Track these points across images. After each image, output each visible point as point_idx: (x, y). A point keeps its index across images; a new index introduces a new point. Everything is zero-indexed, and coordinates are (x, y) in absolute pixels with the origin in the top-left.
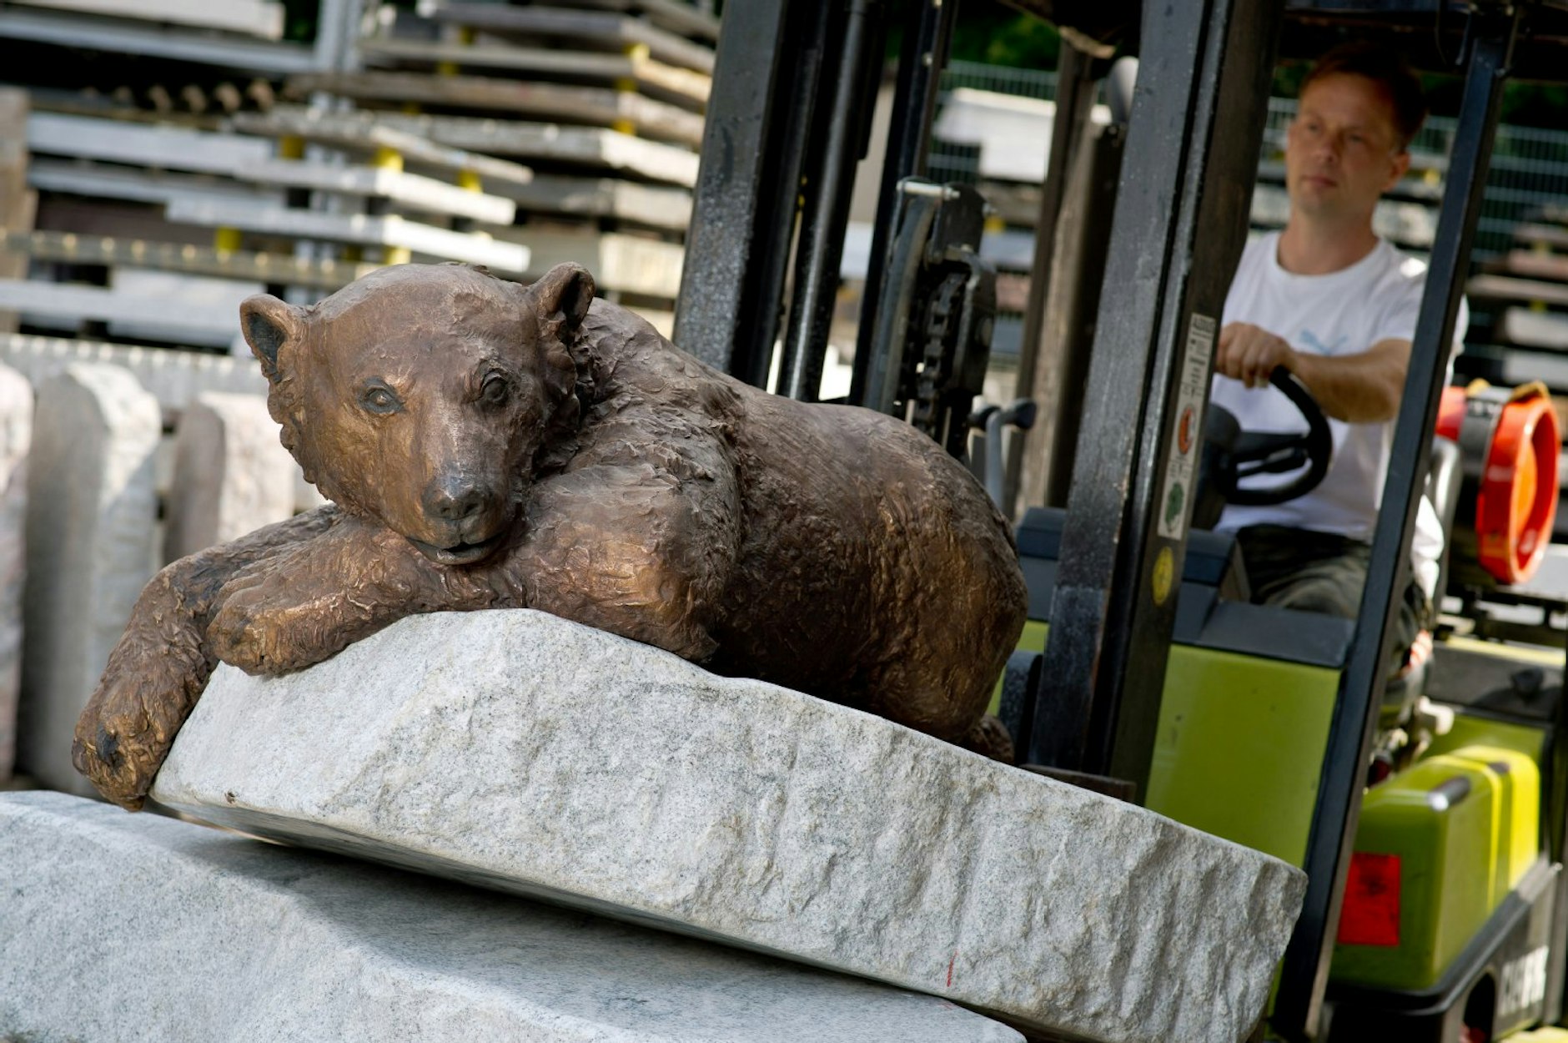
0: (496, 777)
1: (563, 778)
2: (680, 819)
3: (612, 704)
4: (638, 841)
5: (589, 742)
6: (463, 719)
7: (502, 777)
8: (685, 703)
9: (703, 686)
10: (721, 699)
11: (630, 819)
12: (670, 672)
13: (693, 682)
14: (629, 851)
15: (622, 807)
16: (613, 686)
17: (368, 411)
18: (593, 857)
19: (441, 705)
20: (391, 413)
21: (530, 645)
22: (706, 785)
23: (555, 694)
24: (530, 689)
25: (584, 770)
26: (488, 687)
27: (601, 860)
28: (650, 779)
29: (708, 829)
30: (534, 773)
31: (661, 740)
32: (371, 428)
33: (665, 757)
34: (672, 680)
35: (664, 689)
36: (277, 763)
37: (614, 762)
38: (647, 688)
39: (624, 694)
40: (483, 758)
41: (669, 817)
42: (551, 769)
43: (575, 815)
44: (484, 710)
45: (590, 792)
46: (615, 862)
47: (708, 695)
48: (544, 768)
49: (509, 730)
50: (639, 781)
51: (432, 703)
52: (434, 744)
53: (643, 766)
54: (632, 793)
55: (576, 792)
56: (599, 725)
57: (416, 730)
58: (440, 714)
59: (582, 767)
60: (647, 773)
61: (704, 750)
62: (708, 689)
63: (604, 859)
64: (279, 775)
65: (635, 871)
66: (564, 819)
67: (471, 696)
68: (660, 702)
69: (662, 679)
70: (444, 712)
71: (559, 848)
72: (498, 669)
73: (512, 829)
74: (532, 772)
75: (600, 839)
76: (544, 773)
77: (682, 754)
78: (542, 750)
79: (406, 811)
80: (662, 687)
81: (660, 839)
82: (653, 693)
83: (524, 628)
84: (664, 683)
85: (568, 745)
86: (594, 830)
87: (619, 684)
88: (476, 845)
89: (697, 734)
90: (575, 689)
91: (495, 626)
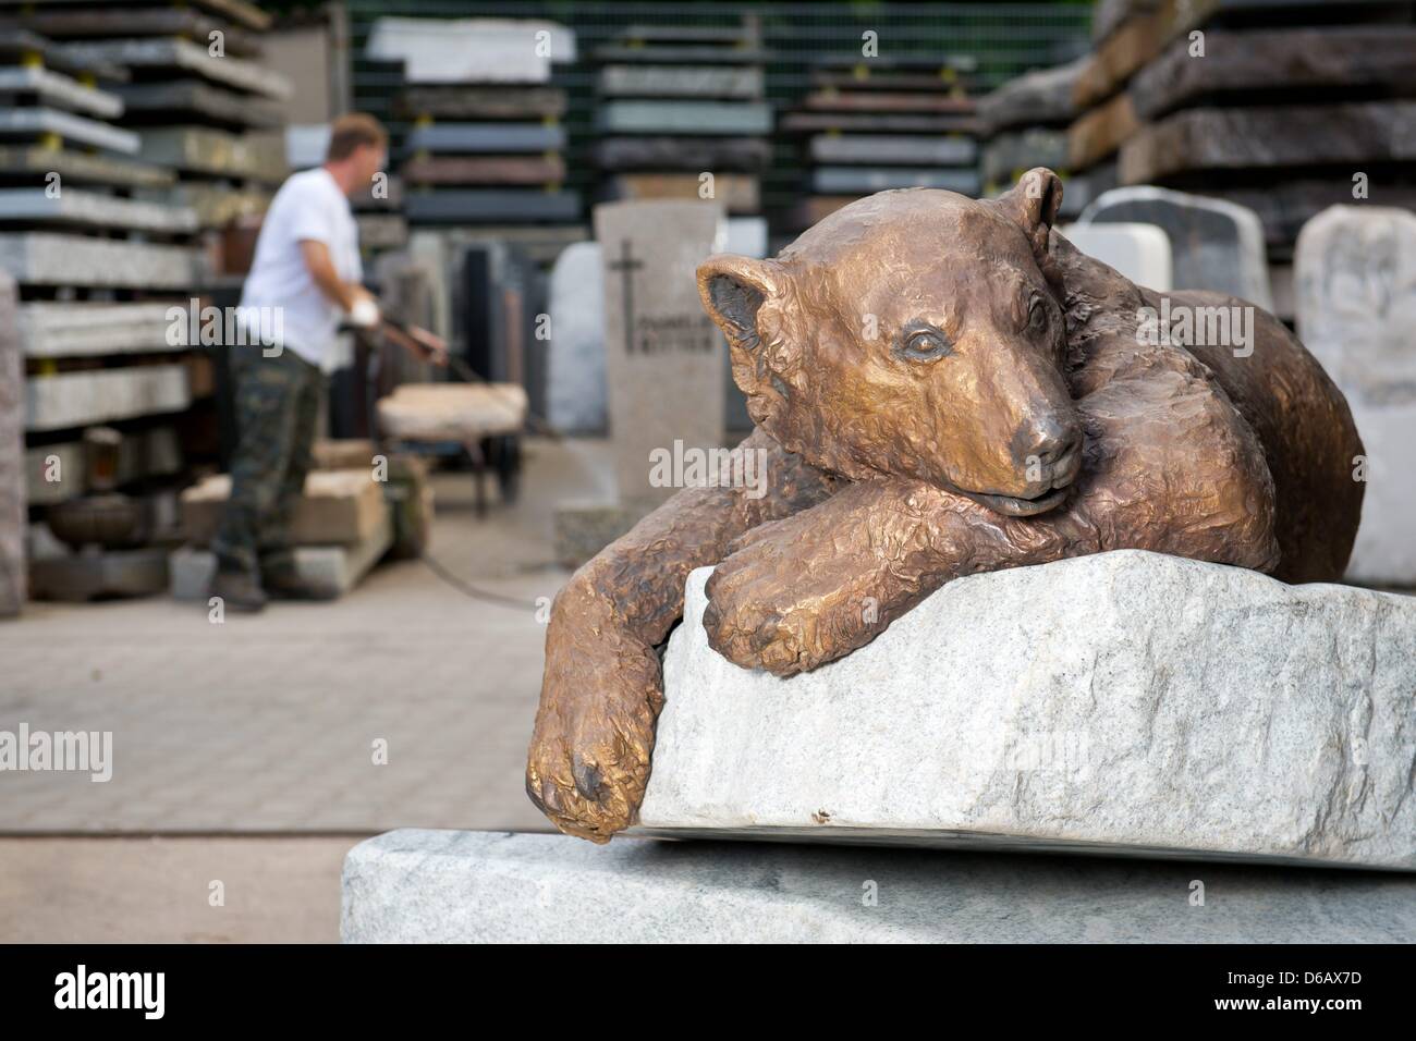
0: (1123, 741)
1: (1183, 728)
2: (1289, 748)
3: (1217, 637)
4: (1256, 781)
5: (1200, 683)
6: (1083, 684)
7: (1129, 738)
8: (1280, 619)
9: (1294, 601)
10: (1310, 610)
11: (1245, 759)
12: (1264, 592)
13: (1285, 598)
14: (1249, 794)
15: (1236, 747)
16: (1216, 618)
17: (908, 361)
18: (1215, 806)
19: (1057, 673)
20: (938, 357)
21: (1137, 588)
22: (1308, 707)
23: (1168, 638)
24: (1146, 638)
25: (1199, 715)
26: (1105, 641)
27: (1224, 809)
28: (1258, 711)
29: (1318, 754)
30: (1157, 730)
31: (1264, 667)
32: (910, 380)
33: (1268, 684)
34: (1267, 599)
35: (1262, 611)
36: (868, 770)
37: (1224, 700)
38: (1245, 613)
39: (1227, 624)
40: (1106, 723)
41: (1279, 749)
42: (1171, 721)
43: (1196, 764)
44: (1103, 669)
45: (1206, 737)
46: (1237, 808)
47: (1300, 608)
48: (1165, 720)
49: (1131, 687)
50: (1248, 715)
51: (1049, 672)
52: (1058, 716)
53: (1250, 698)
54: (1243, 730)
55: (1193, 740)
56: (1207, 663)
57: (1037, 706)
58: (1058, 682)
59: (1197, 712)
60: (1255, 706)
61: (1302, 668)
62: (1298, 603)
63: (1226, 807)
64: (876, 781)
65: (1259, 813)
66: (1187, 771)
67: (1090, 656)
68: (1259, 626)
69: (1258, 601)
70: (1062, 681)
71: (1185, 805)
72: (1110, 621)
73: (1140, 794)
74: (1155, 727)
75: (1220, 785)
76: (1165, 727)
77: (1284, 677)
78: (1161, 700)
79: (1040, 796)
80: (1259, 609)
81: (1276, 774)
82: (1251, 618)
83: (1128, 572)
84: (1259, 604)
85: (1183, 689)
86: (1213, 778)
87: (1220, 614)
88: (1106, 819)
89: (1293, 653)
90: (1184, 628)
91: (1091, 574)
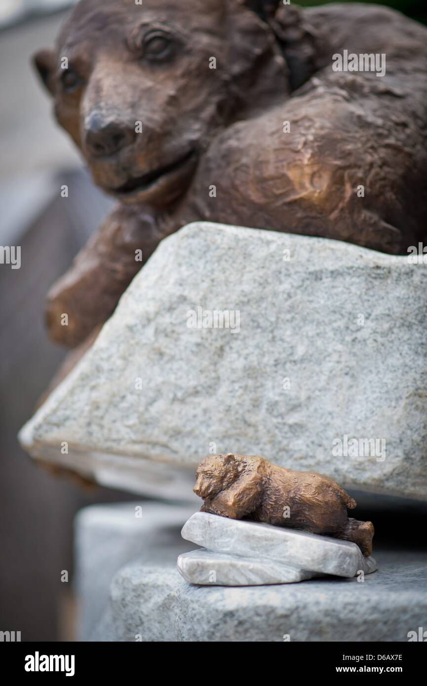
0: (189, 380)
2: (375, 396)
3: (285, 296)
5: (271, 335)
6: (150, 331)
7: (194, 379)
8: (357, 285)
9: (372, 265)
10: (394, 276)
11: (326, 403)
12: (337, 258)
15: (317, 393)
16: (282, 279)
18: (299, 444)
22: (395, 360)
23: (227, 294)
24: (201, 293)
25: (272, 362)
27: (308, 446)
28: (338, 362)
29: (403, 403)
31: (341, 324)
33: (348, 339)
34: (340, 264)
35: (335, 274)
37: (301, 351)
38: (317, 276)
39: (295, 284)
40: (175, 365)
41: (366, 396)
42: (240, 365)
43: (273, 405)
44: (166, 320)
46: (320, 445)
47: (379, 274)
48: (232, 365)
50: (328, 365)
51: (124, 323)
52: (130, 359)
53: (330, 350)
54: (324, 378)
55: (268, 384)
56: (278, 318)
58: (131, 331)
59: (269, 360)
60: (335, 357)
61: (387, 326)
62: (378, 267)
63: (310, 445)
66: (263, 411)
67: (153, 310)
68: (333, 287)
69: (330, 265)
70: (134, 329)
72: (172, 281)
74: (222, 371)
75: (301, 425)
76: (233, 371)
77: (365, 333)
78: (227, 348)
79: (118, 424)
80: (332, 272)
81: (359, 417)
82: (324, 280)
83: (190, 241)
84: (331, 268)
86: (293, 419)
87: (288, 275)
88: (189, 446)
89: (376, 312)
90: (246, 288)
